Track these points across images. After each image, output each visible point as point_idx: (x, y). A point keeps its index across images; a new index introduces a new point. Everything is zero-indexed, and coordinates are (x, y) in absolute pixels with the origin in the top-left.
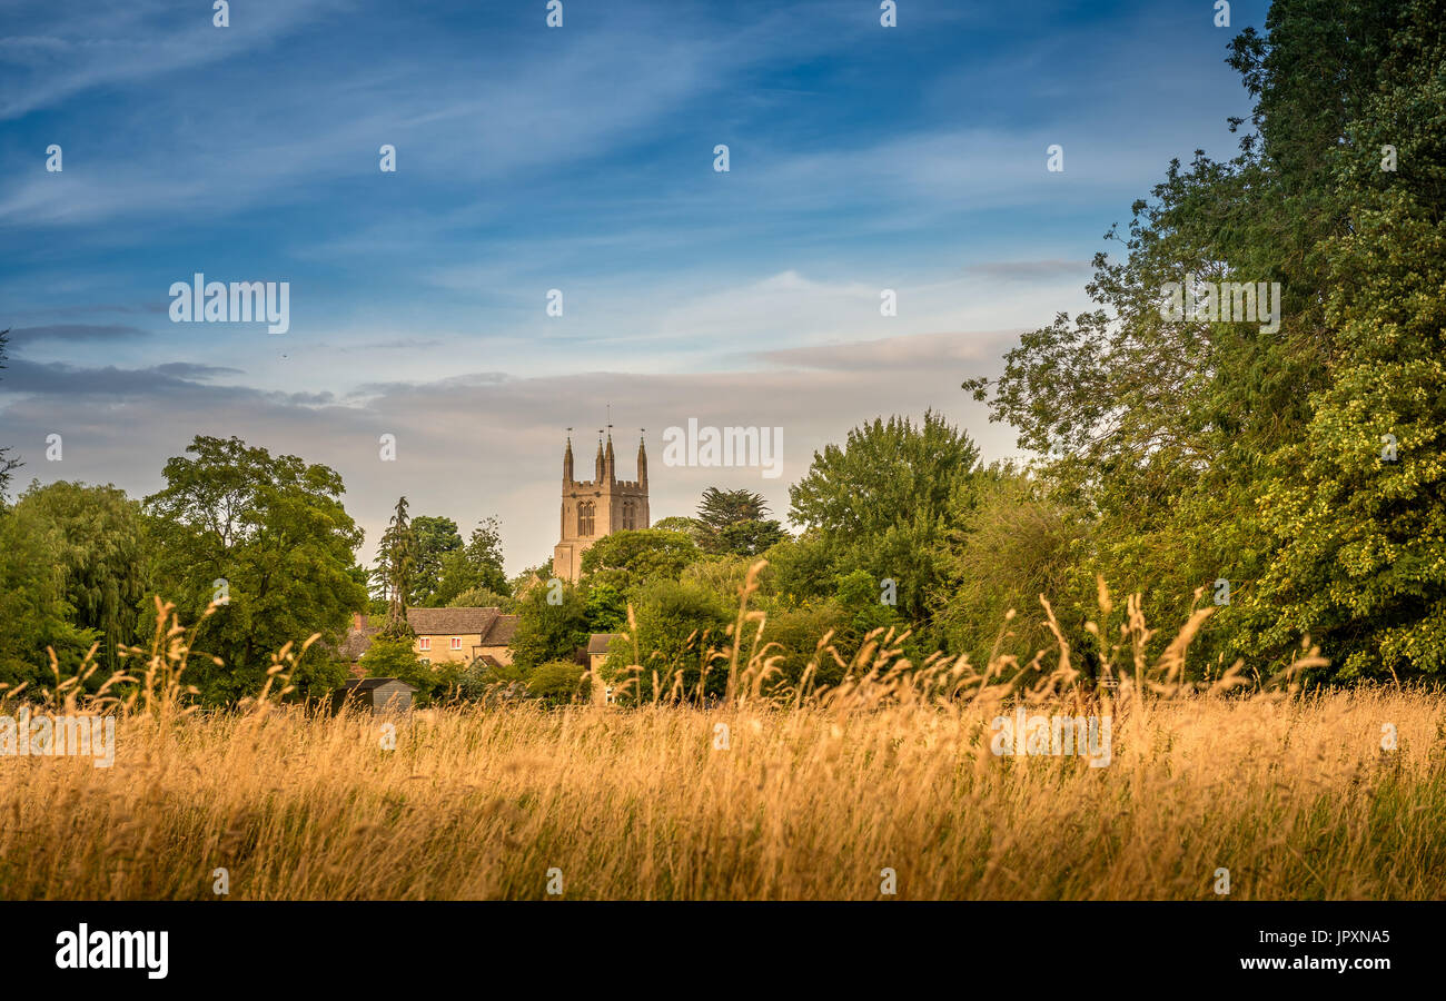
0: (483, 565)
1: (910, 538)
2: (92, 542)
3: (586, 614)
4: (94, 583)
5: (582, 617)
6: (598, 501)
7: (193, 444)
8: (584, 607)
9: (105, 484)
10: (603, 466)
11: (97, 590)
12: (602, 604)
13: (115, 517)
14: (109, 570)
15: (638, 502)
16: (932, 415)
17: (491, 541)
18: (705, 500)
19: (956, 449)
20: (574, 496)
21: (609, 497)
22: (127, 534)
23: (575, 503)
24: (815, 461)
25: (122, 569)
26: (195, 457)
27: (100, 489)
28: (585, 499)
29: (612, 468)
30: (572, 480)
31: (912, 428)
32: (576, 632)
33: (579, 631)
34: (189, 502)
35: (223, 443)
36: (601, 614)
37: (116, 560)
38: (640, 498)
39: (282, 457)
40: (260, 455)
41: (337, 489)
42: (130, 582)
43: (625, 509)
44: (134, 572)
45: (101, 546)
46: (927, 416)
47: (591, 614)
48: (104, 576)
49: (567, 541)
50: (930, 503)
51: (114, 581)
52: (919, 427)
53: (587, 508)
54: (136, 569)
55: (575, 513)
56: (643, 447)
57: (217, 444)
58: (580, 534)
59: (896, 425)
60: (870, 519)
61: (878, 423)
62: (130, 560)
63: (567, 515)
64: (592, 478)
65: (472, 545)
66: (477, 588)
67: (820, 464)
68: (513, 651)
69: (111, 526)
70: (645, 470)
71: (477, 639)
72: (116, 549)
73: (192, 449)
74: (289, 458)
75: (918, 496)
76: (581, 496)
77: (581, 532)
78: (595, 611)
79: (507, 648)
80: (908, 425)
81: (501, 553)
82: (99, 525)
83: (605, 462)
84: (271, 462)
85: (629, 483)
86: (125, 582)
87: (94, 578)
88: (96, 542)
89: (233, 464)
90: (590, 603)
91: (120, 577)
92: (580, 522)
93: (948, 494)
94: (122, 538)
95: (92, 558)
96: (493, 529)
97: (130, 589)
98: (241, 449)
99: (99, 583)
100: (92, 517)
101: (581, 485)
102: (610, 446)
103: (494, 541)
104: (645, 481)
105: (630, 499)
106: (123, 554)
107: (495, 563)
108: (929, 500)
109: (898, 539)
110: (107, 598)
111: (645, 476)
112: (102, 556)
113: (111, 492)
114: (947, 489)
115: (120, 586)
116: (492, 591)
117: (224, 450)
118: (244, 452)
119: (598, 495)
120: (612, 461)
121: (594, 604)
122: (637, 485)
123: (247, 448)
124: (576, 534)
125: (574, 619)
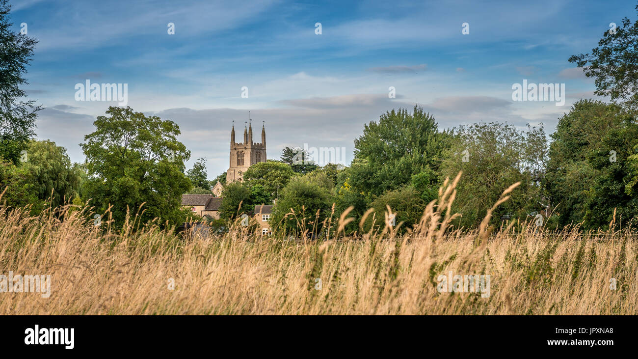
0: (199, 178)
1: (411, 162)
2: (41, 164)
3: (251, 197)
4: (42, 182)
5: (249, 198)
6: (246, 151)
7: (108, 110)
8: (250, 194)
9: (46, 140)
10: (247, 137)
11: (44, 185)
12: (257, 193)
13: (51, 154)
14: (49, 176)
15: (262, 152)
16: (417, 108)
17: (202, 168)
18: (284, 152)
19: (428, 123)
20: (235, 149)
21: (250, 150)
22: (57, 161)
23: (236, 152)
24: (365, 129)
25: (54, 176)
26: (109, 116)
27: (44, 142)
28: (240, 150)
29: (252, 137)
30: (234, 143)
31: (408, 114)
32: (247, 205)
33: (248, 204)
34: (107, 138)
35: (123, 110)
36: (257, 197)
37: (52, 172)
38: (263, 150)
39: (150, 117)
40: (140, 116)
41: (177, 132)
42: (58, 182)
43: (257, 155)
44: (59, 177)
45: (46, 166)
46: (415, 109)
47: (253, 197)
48: (47, 179)
49: (233, 168)
50: (419, 147)
51: (51, 181)
52: (411, 113)
53: (241, 154)
54: (60, 176)
55: (236, 157)
56: (264, 129)
57: (120, 110)
58: (238, 165)
59: (402, 112)
60: (392, 153)
61: (393, 112)
62: (58, 172)
63: (232, 156)
64: (243, 142)
65: (194, 169)
66: (196, 187)
67: (367, 130)
68: (220, 213)
69: (50, 157)
70: (265, 138)
71: (203, 208)
72: (52, 167)
73: (108, 112)
74: (154, 117)
75: (413, 143)
76: (238, 149)
77: (238, 164)
78: (255, 196)
79: (218, 211)
80: (406, 113)
81: (206, 173)
82: (45, 157)
83: (248, 135)
84: (145, 119)
85: (258, 144)
86: (56, 182)
87: (42, 180)
88: (43, 164)
89: (128, 120)
90: (253, 192)
91: (54, 179)
92: (238, 160)
93: (427, 143)
94: (55, 163)
95: (41, 171)
96: (203, 162)
97: (58, 185)
98: (131, 113)
99: (44, 182)
100: (41, 153)
101: (238, 145)
102: (250, 128)
103: (203, 167)
104: (265, 143)
105: (258, 151)
106: (55, 170)
107: (203, 177)
108: (418, 145)
109: (406, 162)
110: (48, 188)
111: (265, 141)
112: (46, 170)
113: (49, 142)
114: (426, 141)
115: (54, 183)
116: (203, 188)
117: (123, 113)
118: (133, 114)
119: (246, 148)
120: (252, 134)
121: (254, 193)
122: (261, 144)
123: (133, 112)
124: (236, 165)
125: (246, 199)
